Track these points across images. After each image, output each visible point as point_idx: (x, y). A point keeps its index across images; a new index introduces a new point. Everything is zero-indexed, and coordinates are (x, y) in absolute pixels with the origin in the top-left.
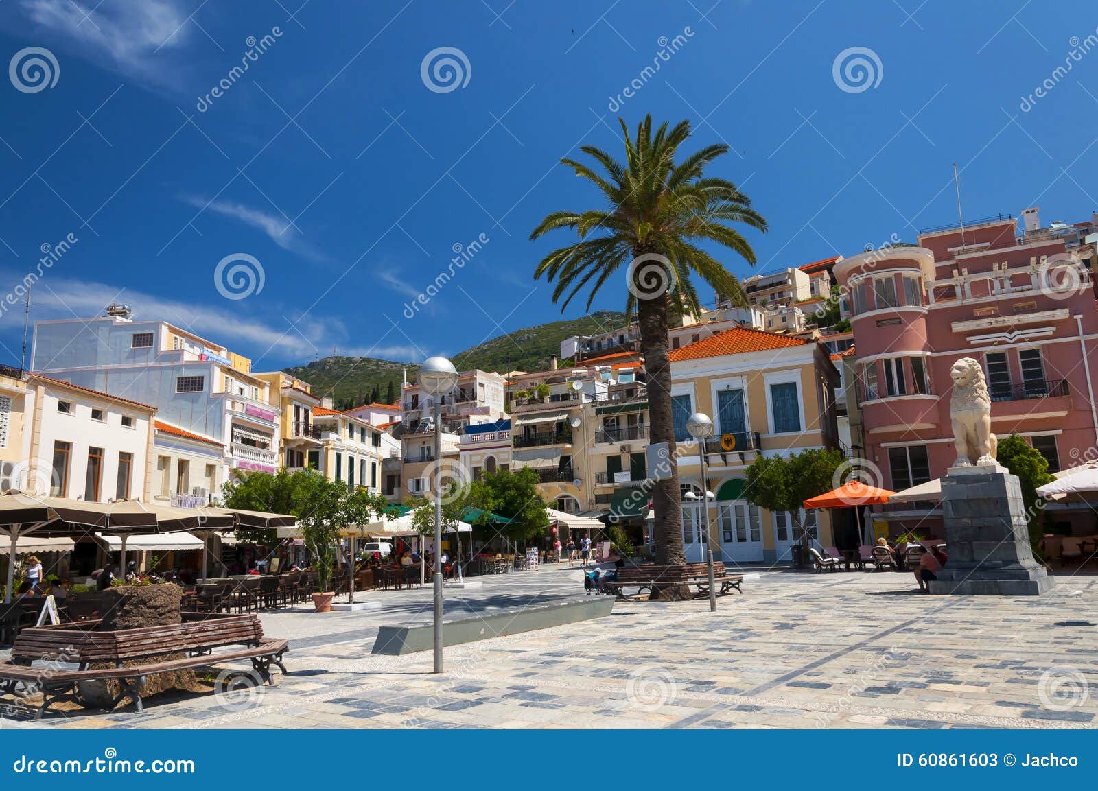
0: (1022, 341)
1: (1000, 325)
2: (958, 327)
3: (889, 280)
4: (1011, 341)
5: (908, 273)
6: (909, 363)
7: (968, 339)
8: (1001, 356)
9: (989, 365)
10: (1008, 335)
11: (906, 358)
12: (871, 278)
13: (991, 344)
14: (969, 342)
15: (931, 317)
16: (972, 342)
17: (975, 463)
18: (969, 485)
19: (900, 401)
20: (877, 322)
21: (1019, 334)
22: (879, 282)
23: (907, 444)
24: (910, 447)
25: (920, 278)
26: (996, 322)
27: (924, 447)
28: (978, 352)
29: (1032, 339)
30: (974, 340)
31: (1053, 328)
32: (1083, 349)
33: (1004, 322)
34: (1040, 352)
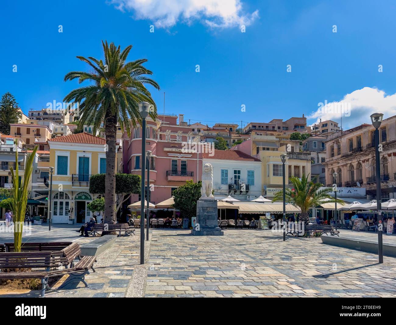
0: (182, 157)
1: (178, 151)
2: (166, 149)
4: (180, 157)
5: (154, 127)
6: (151, 159)
7: (168, 154)
8: (176, 161)
9: (172, 164)
10: (179, 155)
13: (174, 157)
14: (168, 155)
15: (158, 143)
21: (182, 155)
28: (170, 159)
29: (185, 157)
30: (170, 154)
31: (192, 155)
32: (198, 163)
33: (179, 150)
34: (187, 162)
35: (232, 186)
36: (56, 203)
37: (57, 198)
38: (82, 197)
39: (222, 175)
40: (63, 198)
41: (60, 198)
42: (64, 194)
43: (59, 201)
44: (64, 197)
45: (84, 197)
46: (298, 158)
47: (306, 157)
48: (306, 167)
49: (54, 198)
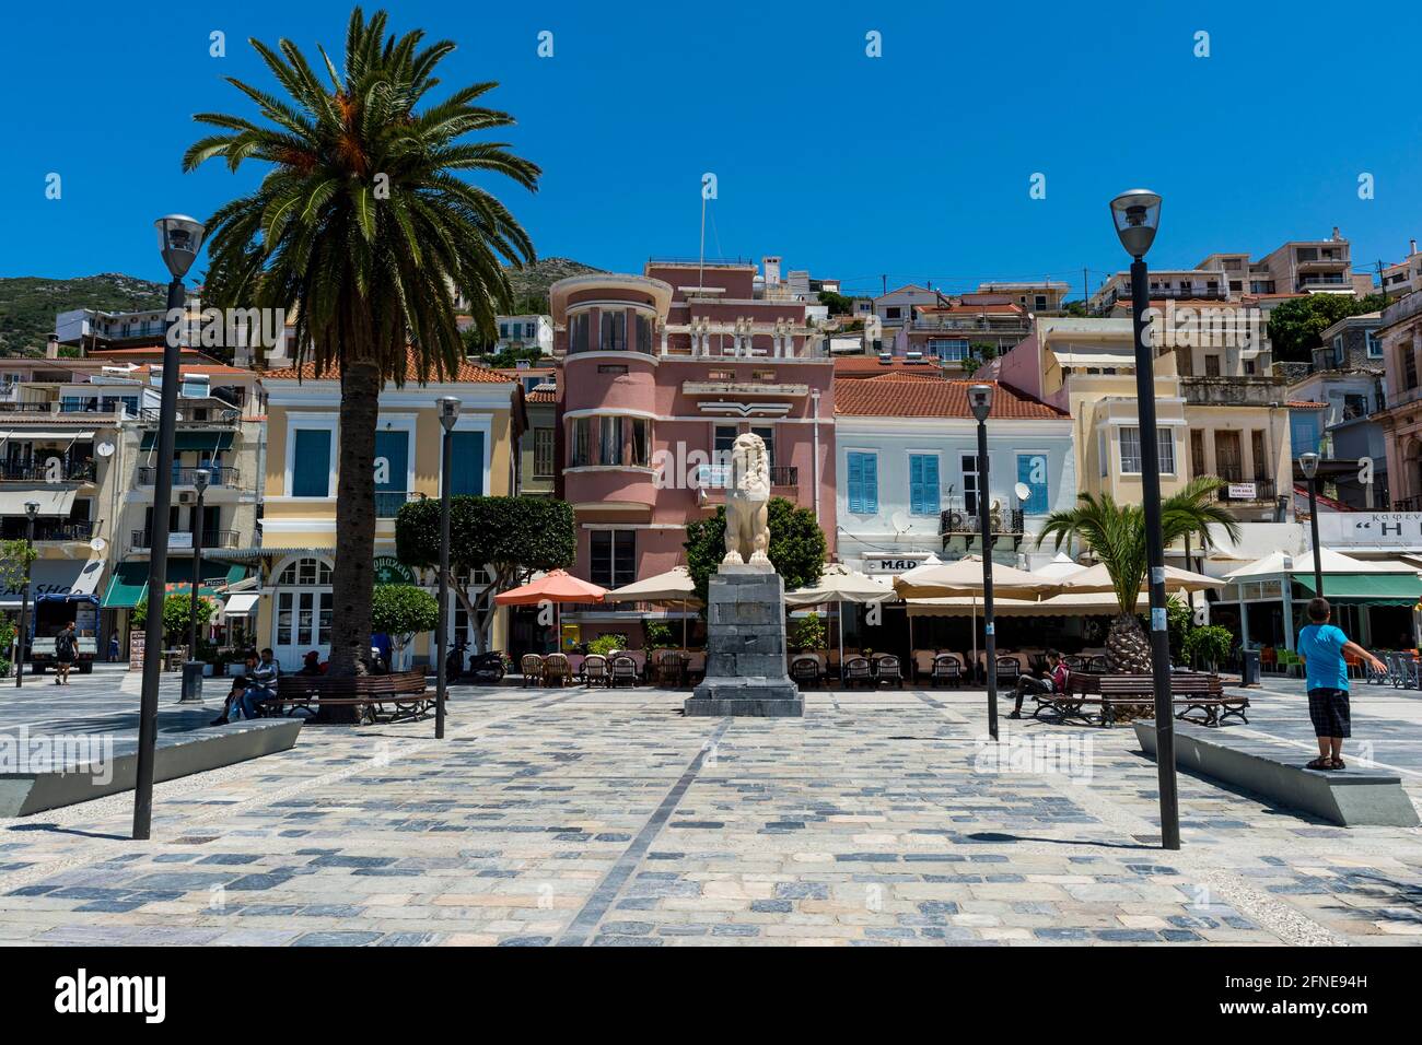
0: (756, 415)
1: (737, 392)
2: (690, 388)
3: (619, 314)
4: (745, 414)
5: (643, 310)
6: (631, 425)
7: (699, 405)
8: (731, 430)
9: (717, 440)
10: (743, 407)
11: (627, 417)
12: (598, 308)
13: (723, 415)
14: (700, 409)
15: (661, 369)
16: (703, 409)
17: (746, 560)
18: (741, 587)
19: (615, 472)
20: (600, 366)
21: (753, 407)
22: (607, 314)
23: (613, 527)
24: (616, 531)
25: (654, 319)
26: (733, 388)
27: (633, 533)
28: (708, 423)
29: (767, 416)
30: (706, 407)
31: (790, 406)
32: (816, 434)
33: (741, 390)
34: (773, 432)
35: (955, 520)
36: (286, 600)
37: (291, 581)
38: (381, 575)
39: (916, 478)
40: (312, 581)
41: (302, 581)
42: (318, 566)
43: (297, 591)
44: (317, 577)
45: (389, 575)
46: (1228, 401)
47: (1264, 391)
48: (1268, 433)
49: (282, 579)
